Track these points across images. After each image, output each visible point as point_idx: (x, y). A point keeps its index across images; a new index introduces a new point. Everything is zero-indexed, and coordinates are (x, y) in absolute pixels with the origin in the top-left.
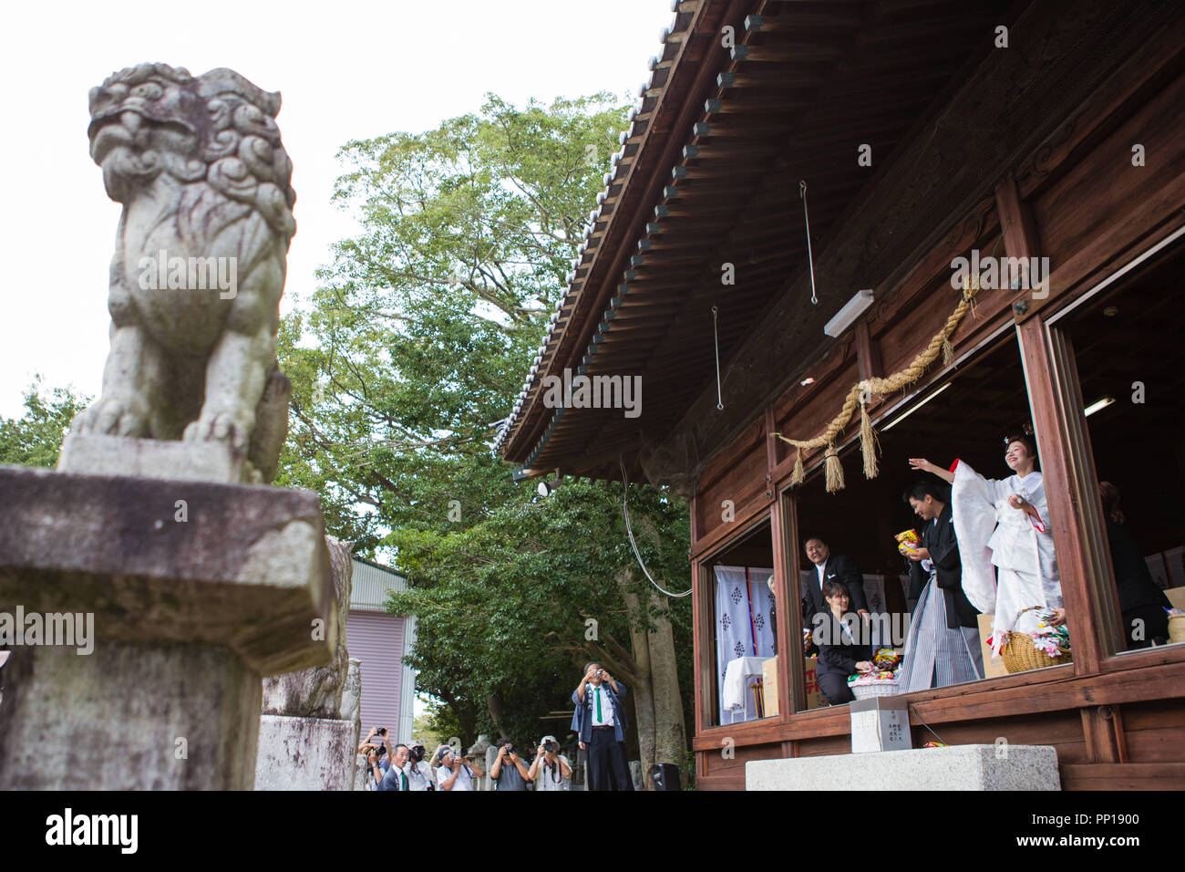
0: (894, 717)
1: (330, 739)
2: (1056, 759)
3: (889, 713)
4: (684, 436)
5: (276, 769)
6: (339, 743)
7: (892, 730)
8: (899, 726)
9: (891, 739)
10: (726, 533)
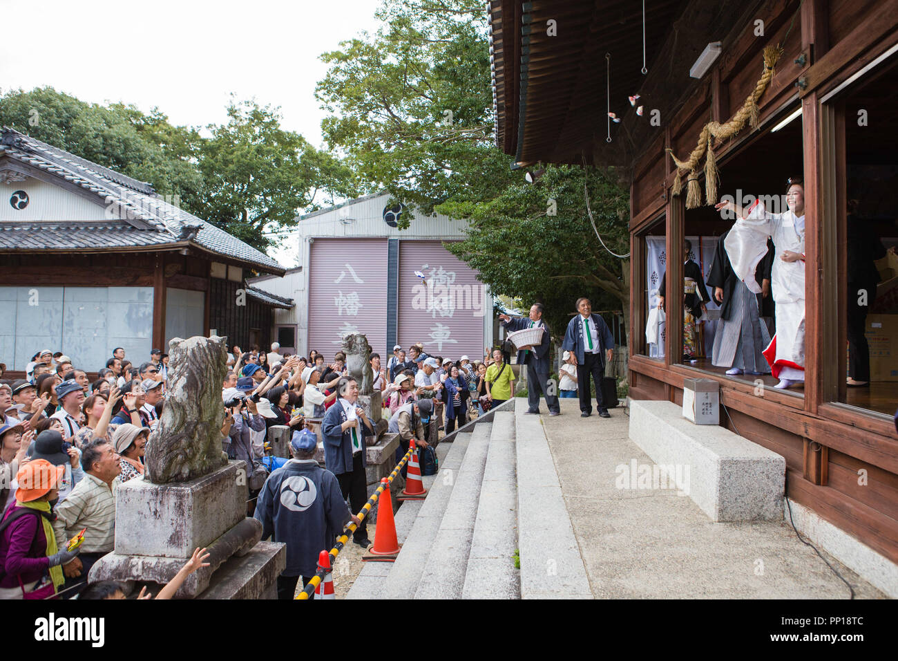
0: (707, 397)
1: (176, 501)
2: (784, 468)
3: (703, 395)
4: (623, 138)
5: (144, 520)
6: (181, 504)
7: (704, 407)
8: (710, 404)
9: (703, 413)
10: (644, 219)
